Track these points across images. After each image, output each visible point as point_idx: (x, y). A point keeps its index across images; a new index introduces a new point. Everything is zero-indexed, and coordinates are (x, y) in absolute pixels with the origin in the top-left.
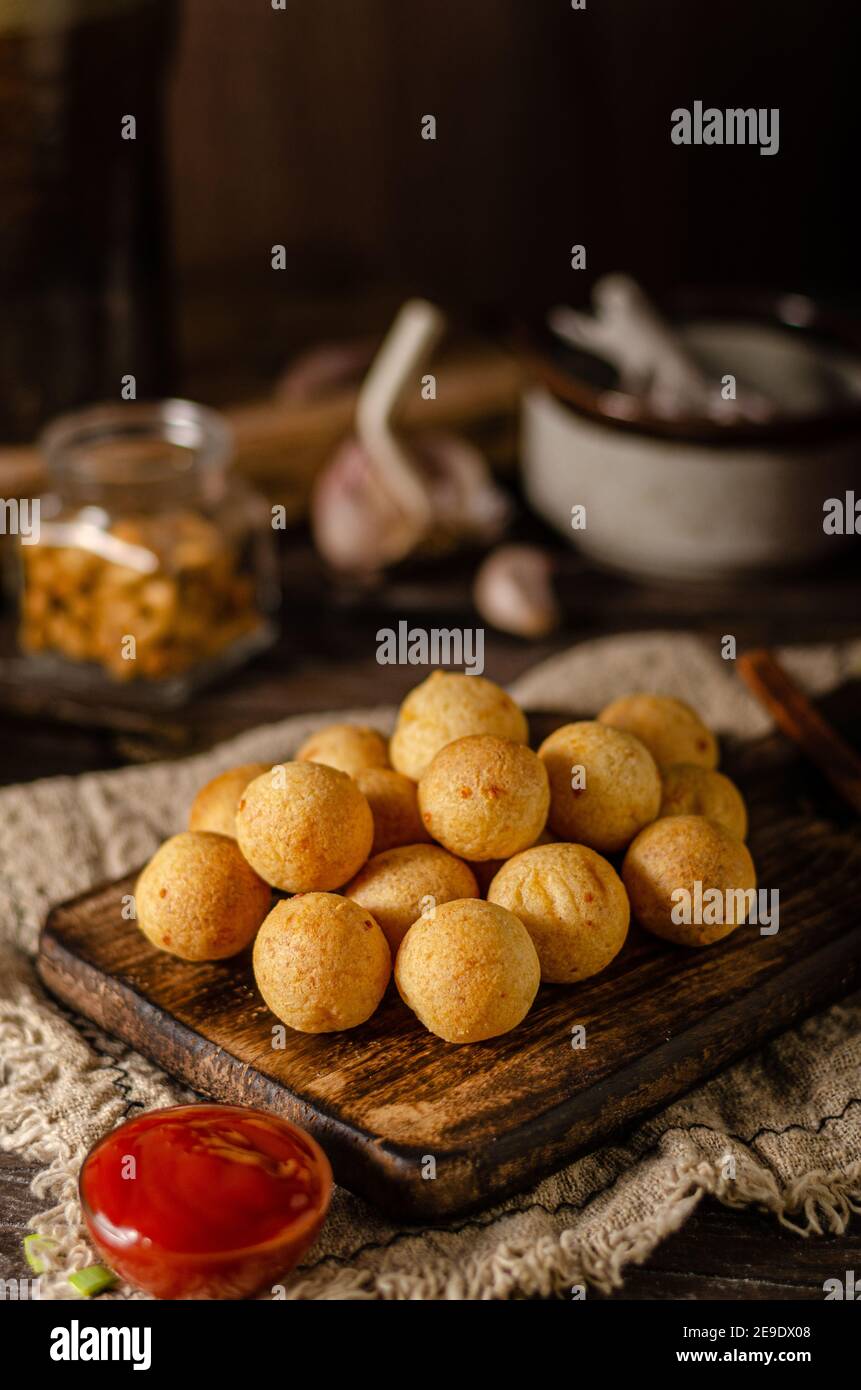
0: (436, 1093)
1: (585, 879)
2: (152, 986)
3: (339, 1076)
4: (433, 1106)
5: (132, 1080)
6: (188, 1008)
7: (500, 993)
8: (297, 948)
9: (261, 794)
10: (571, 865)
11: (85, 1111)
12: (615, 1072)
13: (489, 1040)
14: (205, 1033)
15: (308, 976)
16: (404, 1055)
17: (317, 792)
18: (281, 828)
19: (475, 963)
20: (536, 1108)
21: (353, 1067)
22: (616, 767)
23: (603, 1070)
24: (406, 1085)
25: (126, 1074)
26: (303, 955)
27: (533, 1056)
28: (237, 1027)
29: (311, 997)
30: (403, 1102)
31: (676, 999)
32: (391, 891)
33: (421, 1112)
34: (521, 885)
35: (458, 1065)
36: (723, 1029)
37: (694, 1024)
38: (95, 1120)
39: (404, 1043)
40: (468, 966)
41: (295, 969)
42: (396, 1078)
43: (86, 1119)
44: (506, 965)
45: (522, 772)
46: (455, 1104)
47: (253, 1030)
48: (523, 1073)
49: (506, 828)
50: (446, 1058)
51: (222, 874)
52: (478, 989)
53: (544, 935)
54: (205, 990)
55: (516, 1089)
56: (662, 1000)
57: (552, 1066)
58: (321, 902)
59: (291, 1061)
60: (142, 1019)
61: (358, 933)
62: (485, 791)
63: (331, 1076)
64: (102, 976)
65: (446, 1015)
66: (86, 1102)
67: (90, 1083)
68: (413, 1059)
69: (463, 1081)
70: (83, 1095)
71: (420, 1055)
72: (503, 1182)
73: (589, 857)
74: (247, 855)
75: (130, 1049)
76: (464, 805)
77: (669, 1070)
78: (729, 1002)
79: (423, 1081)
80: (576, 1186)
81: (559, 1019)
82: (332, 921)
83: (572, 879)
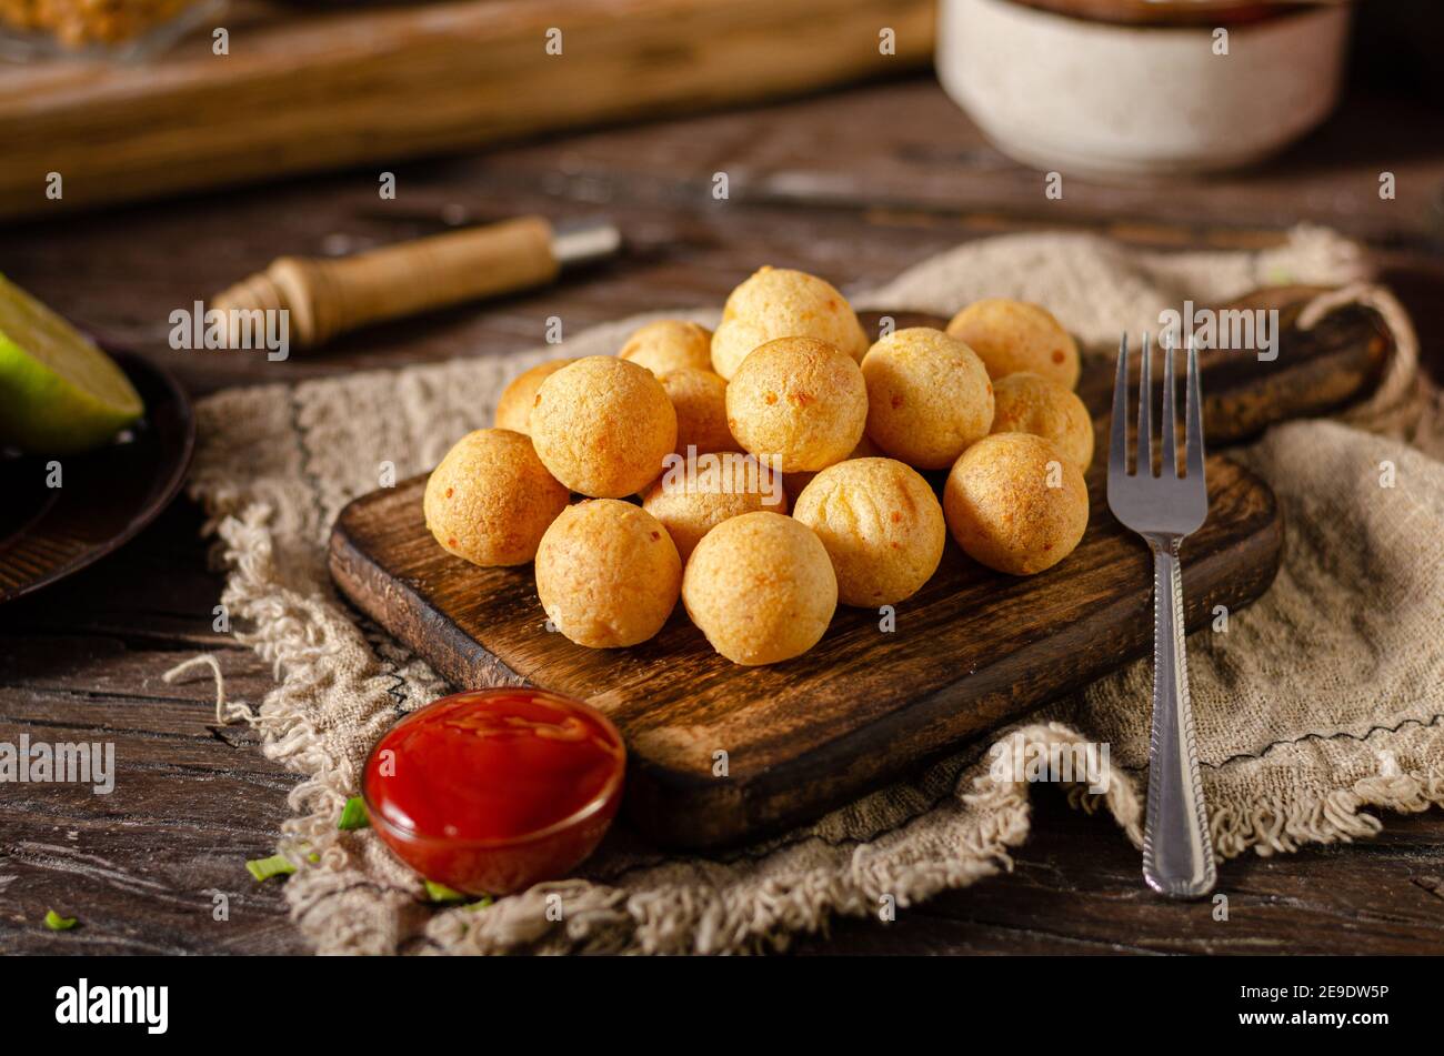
0: (715, 716)
1: (894, 498)
2: (436, 591)
3: (617, 695)
4: (708, 731)
5: (409, 689)
6: (471, 615)
7: (791, 613)
8: (576, 557)
9: (557, 390)
10: (880, 481)
11: (354, 722)
12: (909, 705)
13: (781, 663)
14: (485, 643)
15: (587, 586)
16: (689, 676)
17: (616, 389)
18: (577, 426)
19: (764, 579)
20: (817, 738)
21: (633, 686)
22: (939, 377)
23: (898, 701)
24: (684, 707)
25: (404, 682)
26: (582, 565)
27: (825, 683)
28: (519, 638)
29: (588, 610)
30: (679, 724)
31: (989, 629)
32: (684, 500)
33: (695, 736)
34: (826, 500)
35: (743, 689)
36: (1036, 664)
37: (1004, 657)
38: (363, 732)
39: (691, 663)
40: (757, 583)
41: (572, 579)
42: (676, 699)
43: (354, 730)
44: (798, 583)
45: (833, 379)
46: (733, 730)
47: (535, 642)
48: (809, 701)
49: (813, 438)
50: (732, 681)
51: (512, 476)
52: (767, 608)
53: (846, 557)
54: (492, 597)
55: (799, 717)
56: (973, 630)
57: (842, 694)
58: (607, 510)
59: (569, 676)
60: (424, 625)
61: (643, 544)
62: (791, 397)
63: (608, 694)
64: (389, 579)
65: (733, 635)
66: (356, 712)
67: (365, 692)
68: (697, 681)
69: (746, 706)
70: (354, 704)
71: (706, 677)
72: (775, 815)
73: (902, 474)
74: (541, 454)
75: (413, 657)
76: (770, 412)
77: (971, 705)
78: (1046, 636)
79: (703, 704)
80: (863, 821)
81: (859, 646)
82: (614, 531)
83: (879, 496)
